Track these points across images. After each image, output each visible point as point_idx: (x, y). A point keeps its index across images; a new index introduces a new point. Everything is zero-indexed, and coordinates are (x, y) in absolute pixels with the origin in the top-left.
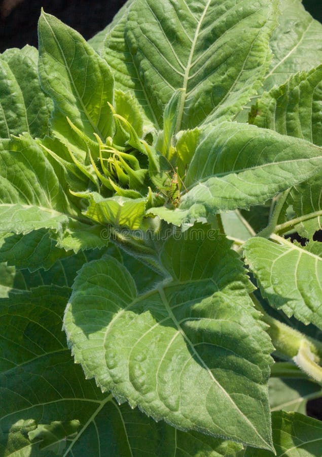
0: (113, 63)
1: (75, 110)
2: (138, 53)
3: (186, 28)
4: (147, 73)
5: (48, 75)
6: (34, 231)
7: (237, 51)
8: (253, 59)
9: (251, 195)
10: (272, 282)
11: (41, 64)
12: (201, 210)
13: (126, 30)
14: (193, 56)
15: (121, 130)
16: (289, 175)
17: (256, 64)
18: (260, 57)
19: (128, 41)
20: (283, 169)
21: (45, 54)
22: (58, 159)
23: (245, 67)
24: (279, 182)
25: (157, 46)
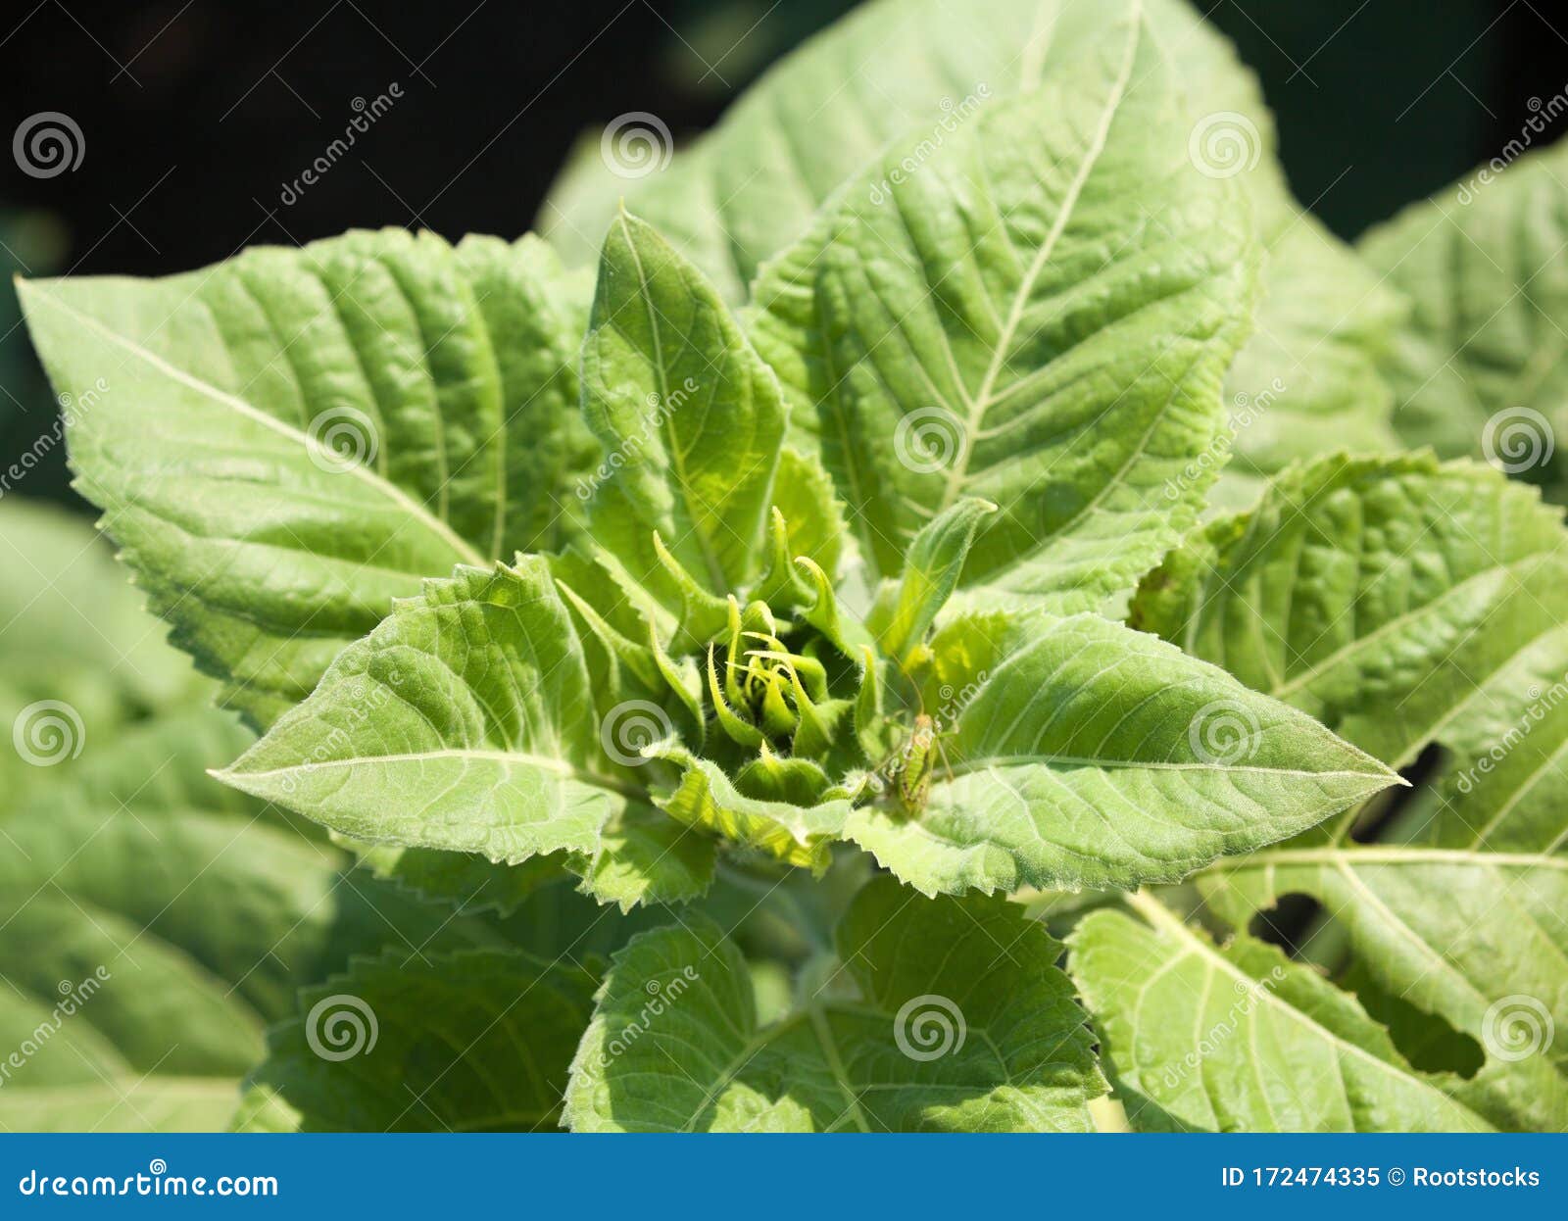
0: (774, 356)
1: (659, 492)
2: (847, 342)
3: (988, 290)
4: (865, 403)
5: (608, 389)
6: (537, 855)
7: (1131, 397)
8: (1175, 430)
9: (1149, 855)
10: (1138, 1057)
11: (592, 353)
12: (1004, 868)
13: (823, 269)
14: (1000, 374)
15: (787, 575)
16: (1256, 812)
17: (1180, 448)
18: (1196, 431)
19: (822, 301)
20: (1243, 792)
21: (607, 327)
22: (598, 625)
23: (1147, 446)
24: (1229, 829)
25: (904, 332)
